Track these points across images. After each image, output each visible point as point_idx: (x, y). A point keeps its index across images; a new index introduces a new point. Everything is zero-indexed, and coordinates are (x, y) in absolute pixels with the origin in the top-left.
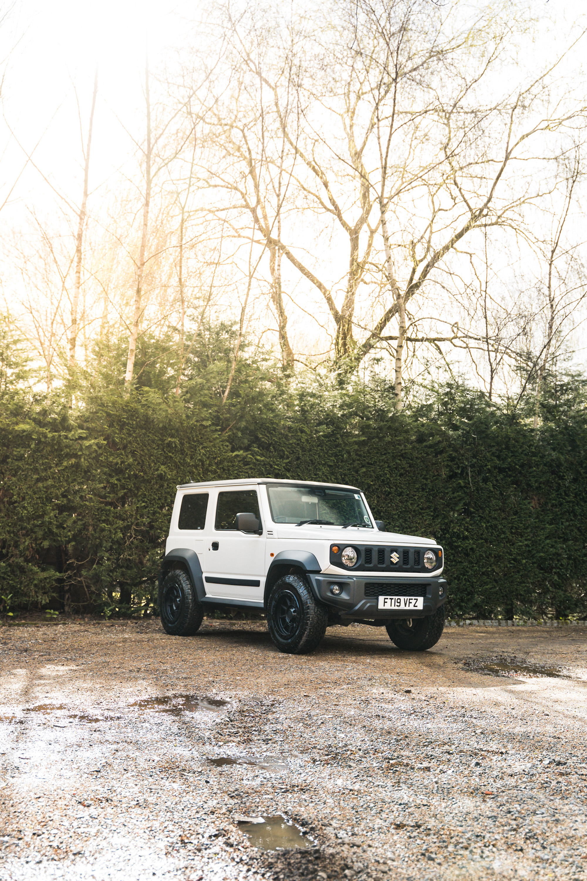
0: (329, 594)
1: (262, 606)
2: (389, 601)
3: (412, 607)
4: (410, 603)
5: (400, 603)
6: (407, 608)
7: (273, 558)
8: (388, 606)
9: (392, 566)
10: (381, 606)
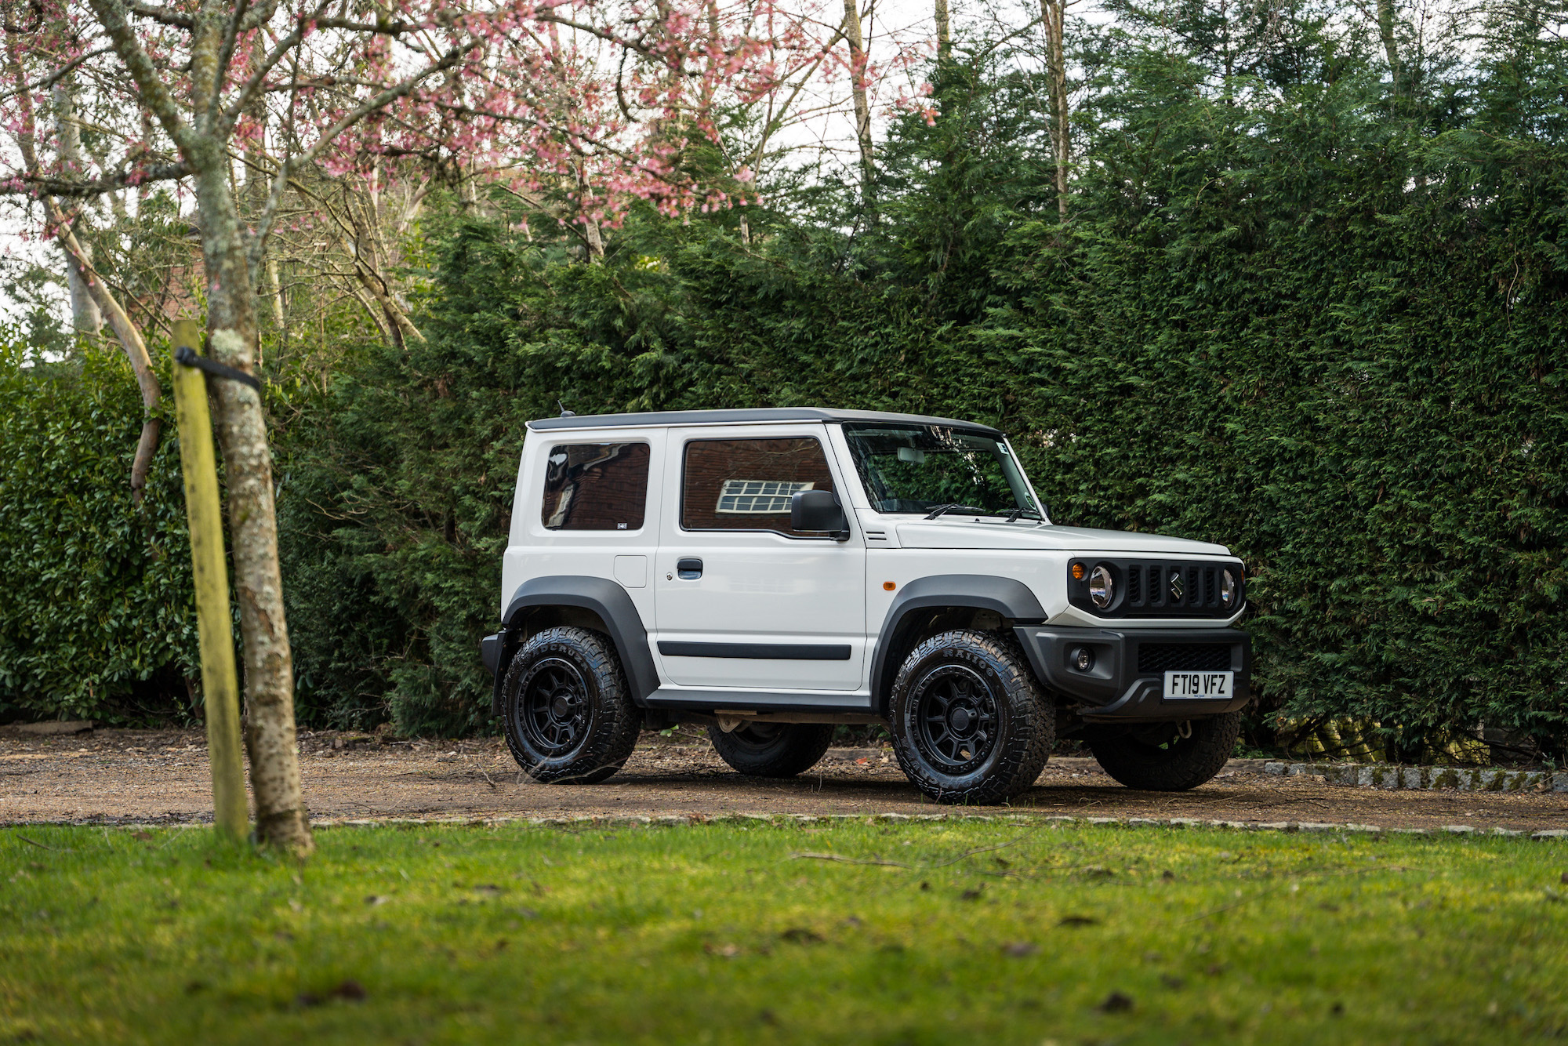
0: (1071, 671)
1: (867, 704)
2: (1180, 681)
3: (1215, 695)
4: (1213, 684)
5: (1197, 685)
6: (1208, 696)
7: (894, 593)
8: (1178, 694)
9: (1174, 605)
10: (1168, 694)
